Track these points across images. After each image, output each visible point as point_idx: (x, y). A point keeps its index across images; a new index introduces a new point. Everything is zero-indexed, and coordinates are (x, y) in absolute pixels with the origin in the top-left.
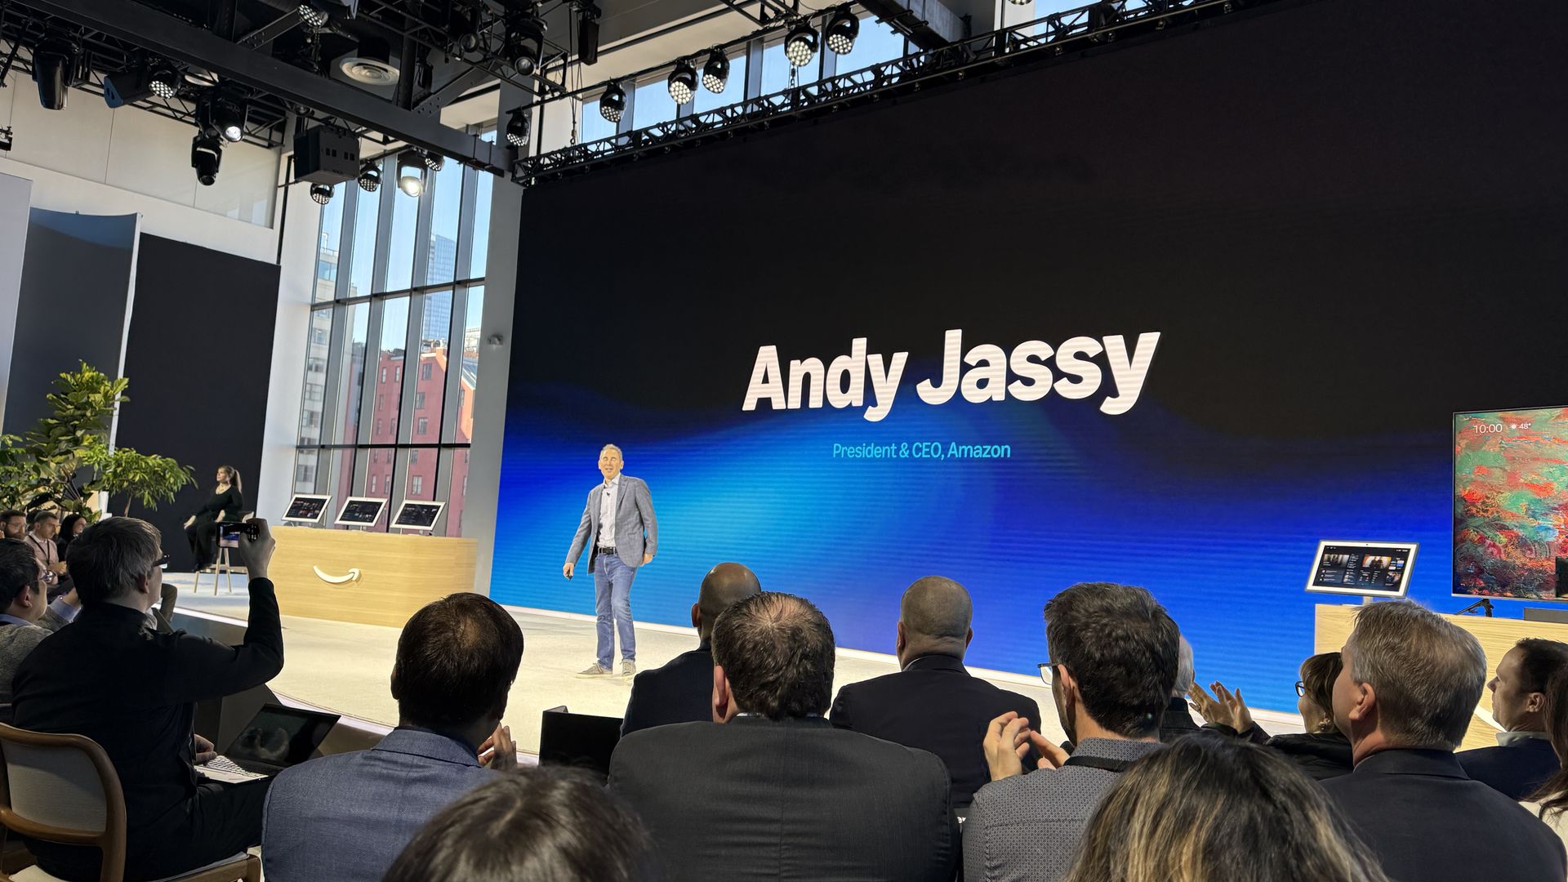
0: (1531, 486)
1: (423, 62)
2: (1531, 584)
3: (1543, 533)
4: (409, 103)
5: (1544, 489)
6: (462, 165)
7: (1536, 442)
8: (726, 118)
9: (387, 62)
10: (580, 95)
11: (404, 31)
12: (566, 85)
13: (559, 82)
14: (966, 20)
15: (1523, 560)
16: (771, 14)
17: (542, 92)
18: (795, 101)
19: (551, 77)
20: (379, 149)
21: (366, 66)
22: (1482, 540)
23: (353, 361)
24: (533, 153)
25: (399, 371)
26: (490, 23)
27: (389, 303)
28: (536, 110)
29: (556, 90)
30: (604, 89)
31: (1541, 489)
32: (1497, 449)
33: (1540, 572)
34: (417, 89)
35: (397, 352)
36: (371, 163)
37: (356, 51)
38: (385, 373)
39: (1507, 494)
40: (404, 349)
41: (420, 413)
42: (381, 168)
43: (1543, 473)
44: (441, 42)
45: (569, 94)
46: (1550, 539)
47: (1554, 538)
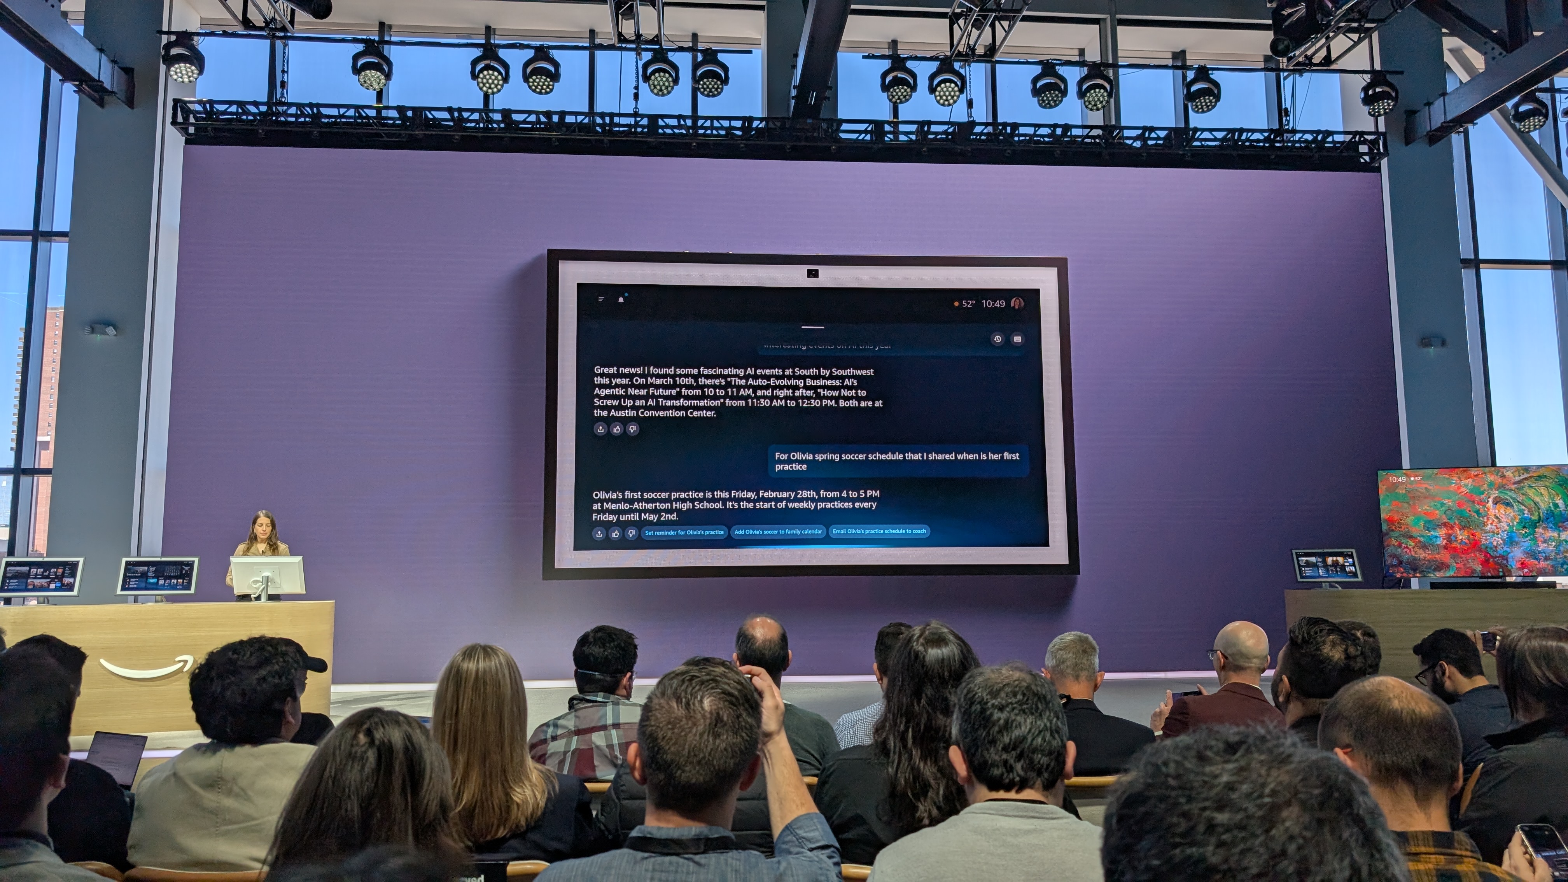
2: (1430, 568)
3: (1434, 539)
15: (1424, 555)
22: (1400, 545)
32: (1404, 491)
33: (1434, 561)
39: (1412, 518)
43: (1430, 506)
46: (1438, 543)
47: (1441, 542)
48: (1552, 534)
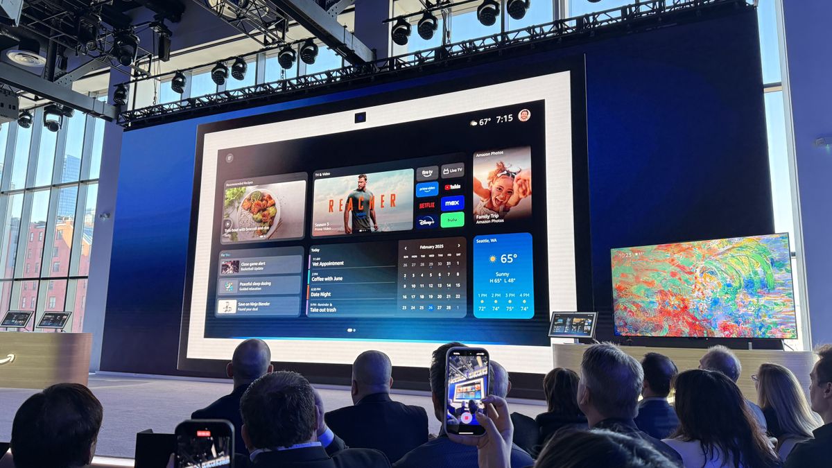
0: (645, 282)
1: (61, 54)
2: (648, 329)
3: (652, 305)
4: (52, 78)
5: (650, 284)
6: (85, 115)
7: (647, 261)
8: (245, 94)
9: (38, 53)
10: (159, 78)
11: (50, 37)
12: (151, 72)
13: (147, 70)
14: (374, 51)
15: (644, 318)
16: (270, 41)
17: (136, 75)
18: (284, 87)
19: (141, 67)
20: (33, 103)
21: (24, 55)
22: (626, 309)
23: (11, 229)
24: (130, 108)
25: (42, 235)
26: (105, 35)
27: (36, 194)
28: (132, 85)
29: (145, 74)
30: (174, 75)
31: (650, 283)
32: (630, 265)
33: (651, 323)
34: (57, 70)
35: (41, 223)
36: (26, 112)
37: (18, 46)
38: (32, 236)
39: (636, 286)
40: (45, 221)
41: (54, 259)
42: (33, 114)
43: (649, 276)
44: (73, 43)
45: (153, 77)
46: (656, 307)
47: (657, 307)
48: (751, 300)
